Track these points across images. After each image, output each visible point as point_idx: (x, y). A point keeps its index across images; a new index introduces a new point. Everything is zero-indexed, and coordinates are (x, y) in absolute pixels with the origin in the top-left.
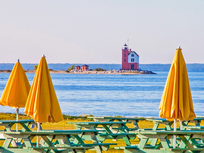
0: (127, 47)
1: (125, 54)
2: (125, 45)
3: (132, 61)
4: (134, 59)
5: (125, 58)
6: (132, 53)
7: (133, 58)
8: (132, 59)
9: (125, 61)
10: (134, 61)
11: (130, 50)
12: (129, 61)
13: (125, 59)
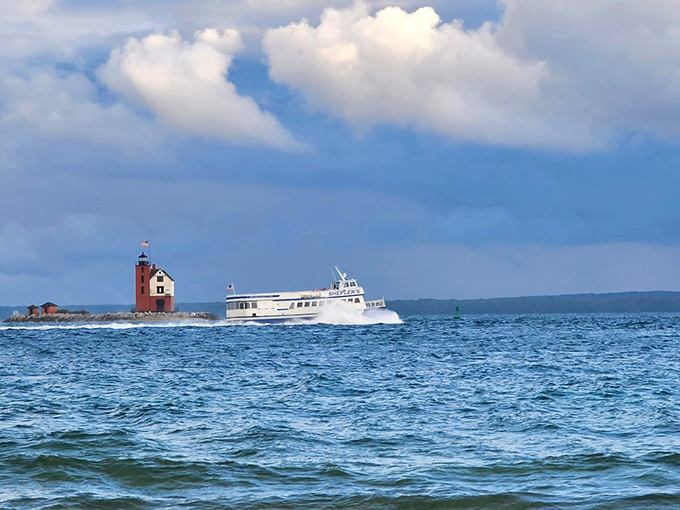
0: (145, 259)
1: (142, 277)
2: (143, 256)
3: (158, 292)
4: (162, 288)
5: (142, 285)
6: (158, 274)
7: (160, 284)
8: (158, 288)
9: (143, 292)
10: (162, 292)
11: (154, 265)
12: (153, 292)
13: (143, 288)
